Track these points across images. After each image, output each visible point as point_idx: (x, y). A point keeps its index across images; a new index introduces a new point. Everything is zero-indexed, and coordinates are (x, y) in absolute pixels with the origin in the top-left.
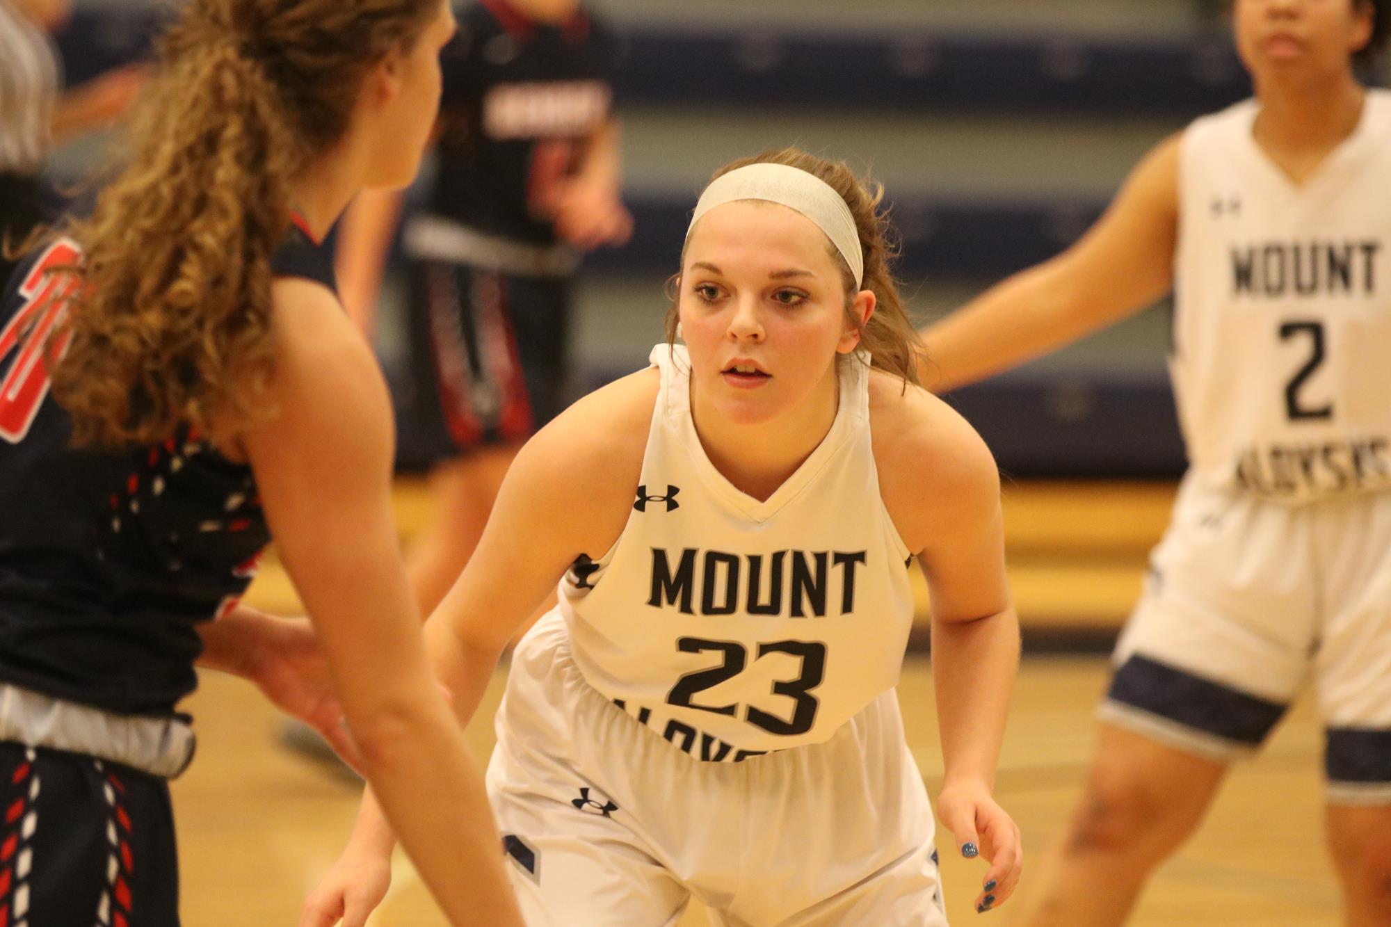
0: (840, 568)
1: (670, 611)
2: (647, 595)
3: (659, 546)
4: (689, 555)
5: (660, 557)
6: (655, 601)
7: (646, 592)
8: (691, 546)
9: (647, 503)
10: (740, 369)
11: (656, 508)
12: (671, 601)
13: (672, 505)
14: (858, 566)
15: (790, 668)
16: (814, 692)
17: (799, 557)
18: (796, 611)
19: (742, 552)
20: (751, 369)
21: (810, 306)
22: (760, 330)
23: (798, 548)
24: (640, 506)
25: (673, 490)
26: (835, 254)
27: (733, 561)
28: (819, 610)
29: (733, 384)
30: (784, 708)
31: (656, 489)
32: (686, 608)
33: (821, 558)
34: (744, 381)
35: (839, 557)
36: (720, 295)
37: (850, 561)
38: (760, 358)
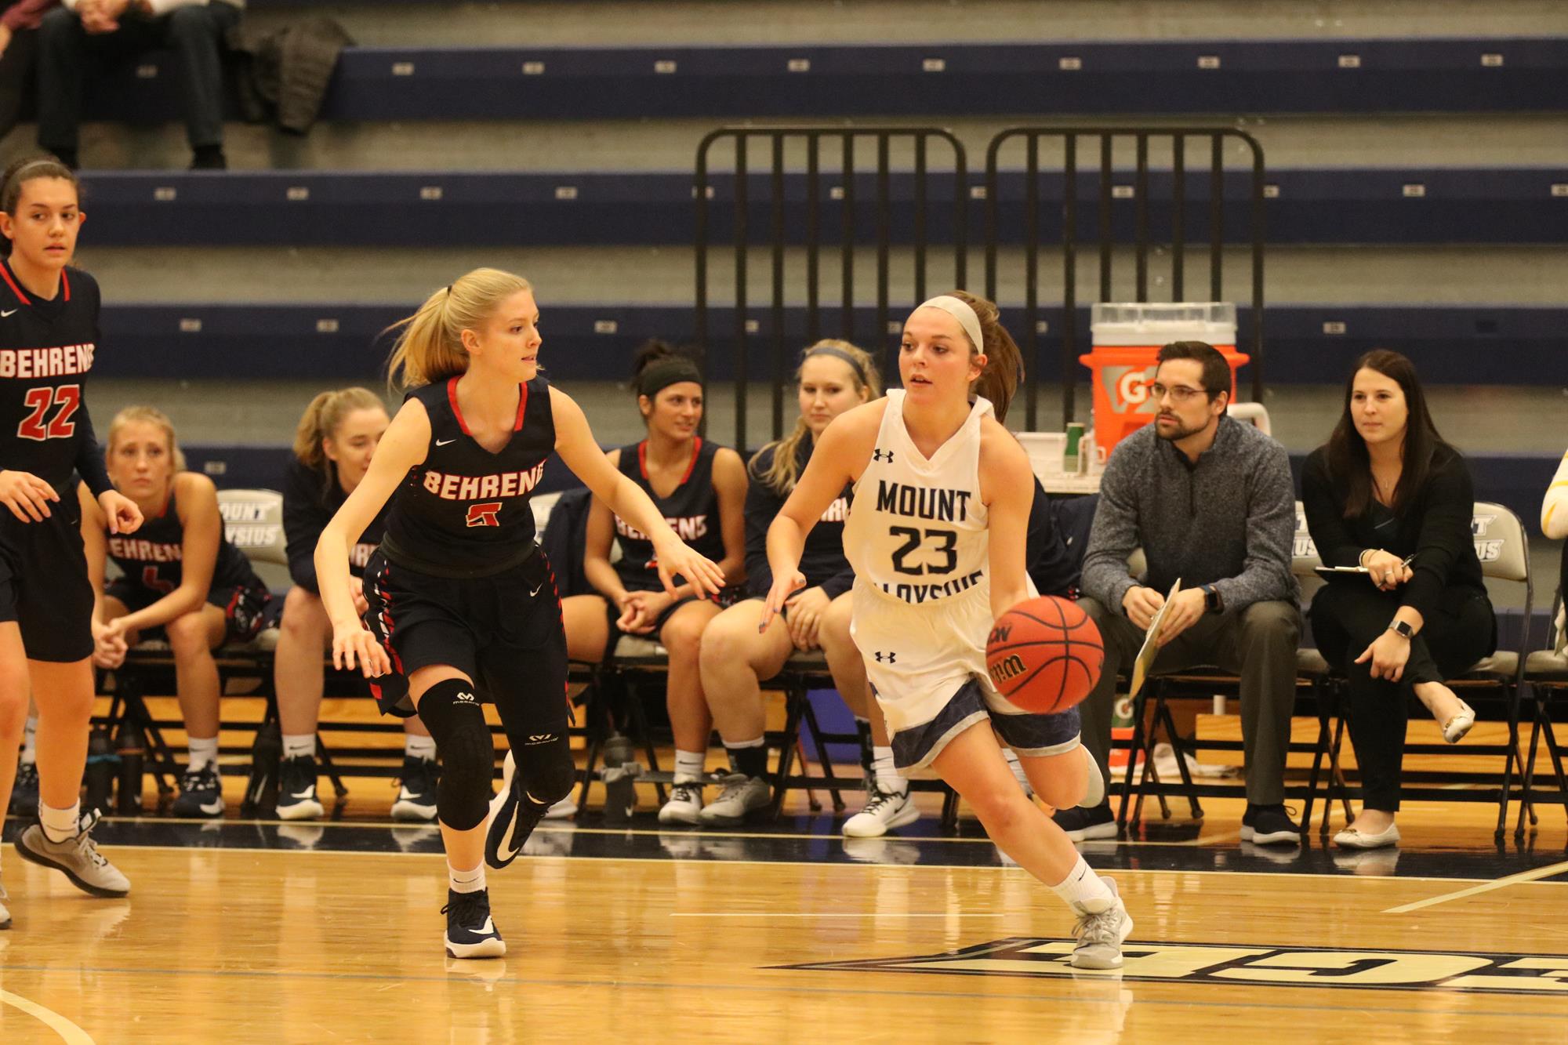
0: (960, 497)
1: (886, 512)
2: (876, 506)
3: (883, 479)
4: (895, 486)
5: (883, 484)
6: (879, 508)
7: (875, 504)
8: (896, 482)
9: (880, 458)
10: (917, 379)
11: (883, 460)
12: (886, 508)
13: (890, 461)
14: (967, 498)
15: (942, 541)
16: (954, 548)
17: (942, 492)
18: (941, 518)
19: (918, 485)
20: (922, 380)
21: (949, 353)
22: (925, 361)
23: (942, 488)
24: (877, 458)
25: (891, 454)
26: (966, 335)
27: (913, 490)
28: (951, 517)
29: (914, 386)
30: (942, 560)
31: (885, 452)
32: (893, 511)
33: (952, 492)
34: (918, 384)
35: (959, 493)
36: (912, 347)
37: (964, 495)
38: (925, 374)
